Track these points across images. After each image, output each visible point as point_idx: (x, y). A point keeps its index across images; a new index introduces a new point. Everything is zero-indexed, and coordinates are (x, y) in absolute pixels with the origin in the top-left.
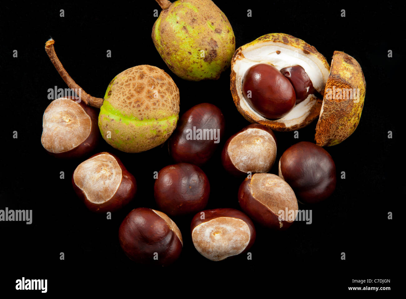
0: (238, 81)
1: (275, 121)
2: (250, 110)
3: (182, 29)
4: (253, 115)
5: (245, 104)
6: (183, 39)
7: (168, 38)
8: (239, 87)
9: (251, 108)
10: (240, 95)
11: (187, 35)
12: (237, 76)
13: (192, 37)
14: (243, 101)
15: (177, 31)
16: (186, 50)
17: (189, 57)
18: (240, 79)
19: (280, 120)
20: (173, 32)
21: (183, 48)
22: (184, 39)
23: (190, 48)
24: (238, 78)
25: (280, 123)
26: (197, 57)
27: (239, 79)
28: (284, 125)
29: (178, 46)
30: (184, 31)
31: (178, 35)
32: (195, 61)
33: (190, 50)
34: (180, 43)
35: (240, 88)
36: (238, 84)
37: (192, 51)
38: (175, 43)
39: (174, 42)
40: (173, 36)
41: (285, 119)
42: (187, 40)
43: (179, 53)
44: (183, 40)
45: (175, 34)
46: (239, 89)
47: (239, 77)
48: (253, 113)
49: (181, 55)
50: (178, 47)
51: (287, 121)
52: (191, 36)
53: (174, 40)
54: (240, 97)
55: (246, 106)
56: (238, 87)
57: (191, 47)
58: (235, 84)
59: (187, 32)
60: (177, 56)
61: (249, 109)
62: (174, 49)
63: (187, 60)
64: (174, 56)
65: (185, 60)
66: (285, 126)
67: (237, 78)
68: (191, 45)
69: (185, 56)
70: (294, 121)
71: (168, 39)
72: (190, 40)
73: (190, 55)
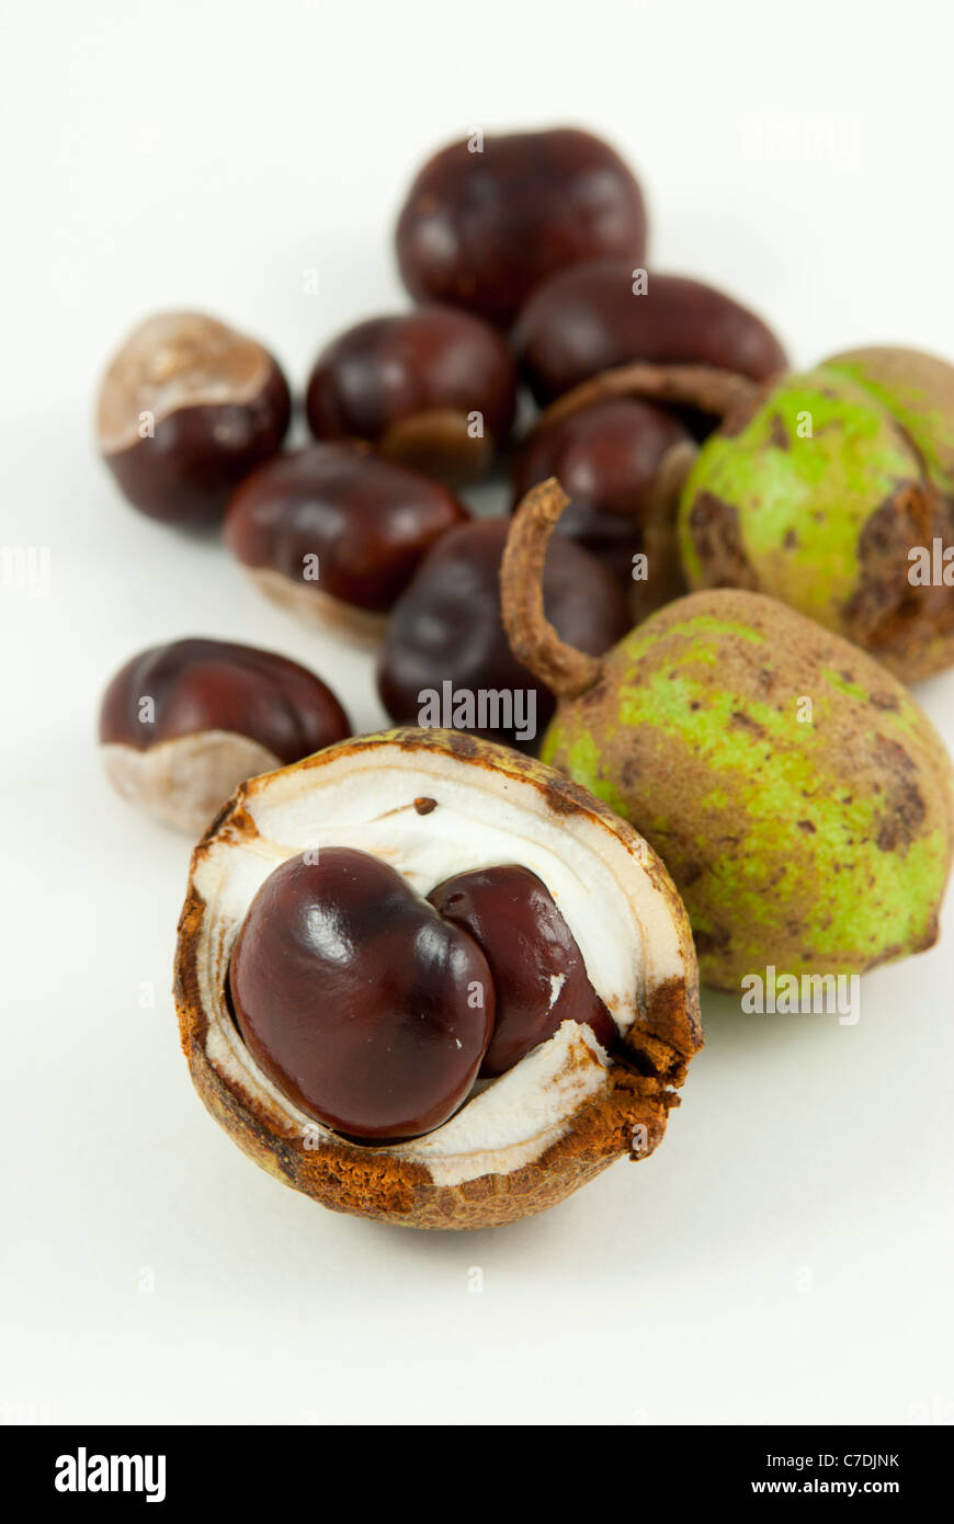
0: (211, 941)
1: (382, 1151)
2: (256, 1083)
3: (730, 729)
4: (267, 1104)
5: (232, 1050)
6: (753, 772)
7: (675, 792)
8: (215, 969)
9: (260, 1072)
10: (213, 1007)
11: (764, 747)
12: (207, 916)
13: (792, 747)
14: (223, 1032)
15: (709, 744)
16: (785, 815)
17: (808, 848)
18: (223, 934)
19: (406, 1146)
20: (691, 752)
21: (769, 811)
22: (759, 770)
23: (798, 803)
24: (212, 927)
25: (405, 1163)
26: (845, 835)
27: (216, 931)
28: (428, 1173)
29: (740, 810)
30: (742, 736)
31: (718, 761)
32: (841, 861)
33: (803, 813)
34: (747, 791)
35: (214, 975)
36: (210, 955)
37: (813, 813)
38: (717, 800)
39: (714, 796)
40: (700, 775)
41: (436, 1147)
42: (775, 770)
43: (751, 844)
44: (757, 777)
45: (705, 760)
46: (210, 980)
47: (219, 924)
48: (269, 1095)
49: (765, 851)
50: (741, 815)
51: (440, 1155)
52: (785, 744)
53: (707, 791)
54: (211, 1017)
55: (237, 1057)
56: (209, 968)
57: (805, 794)
58: (194, 951)
59: (760, 732)
60: (746, 861)
61: (249, 1073)
62: (724, 833)
63: (800, 868)
64: (729, 866)
65: (791, 867)
66: (432, 1182)
67: (206, 927)
68: (801, 784)
69: (787, 845)
70: (479, 1158)
71: (677, 797)
72: (789, 765)
73: (811, 836)
